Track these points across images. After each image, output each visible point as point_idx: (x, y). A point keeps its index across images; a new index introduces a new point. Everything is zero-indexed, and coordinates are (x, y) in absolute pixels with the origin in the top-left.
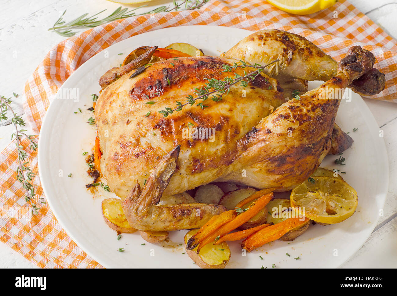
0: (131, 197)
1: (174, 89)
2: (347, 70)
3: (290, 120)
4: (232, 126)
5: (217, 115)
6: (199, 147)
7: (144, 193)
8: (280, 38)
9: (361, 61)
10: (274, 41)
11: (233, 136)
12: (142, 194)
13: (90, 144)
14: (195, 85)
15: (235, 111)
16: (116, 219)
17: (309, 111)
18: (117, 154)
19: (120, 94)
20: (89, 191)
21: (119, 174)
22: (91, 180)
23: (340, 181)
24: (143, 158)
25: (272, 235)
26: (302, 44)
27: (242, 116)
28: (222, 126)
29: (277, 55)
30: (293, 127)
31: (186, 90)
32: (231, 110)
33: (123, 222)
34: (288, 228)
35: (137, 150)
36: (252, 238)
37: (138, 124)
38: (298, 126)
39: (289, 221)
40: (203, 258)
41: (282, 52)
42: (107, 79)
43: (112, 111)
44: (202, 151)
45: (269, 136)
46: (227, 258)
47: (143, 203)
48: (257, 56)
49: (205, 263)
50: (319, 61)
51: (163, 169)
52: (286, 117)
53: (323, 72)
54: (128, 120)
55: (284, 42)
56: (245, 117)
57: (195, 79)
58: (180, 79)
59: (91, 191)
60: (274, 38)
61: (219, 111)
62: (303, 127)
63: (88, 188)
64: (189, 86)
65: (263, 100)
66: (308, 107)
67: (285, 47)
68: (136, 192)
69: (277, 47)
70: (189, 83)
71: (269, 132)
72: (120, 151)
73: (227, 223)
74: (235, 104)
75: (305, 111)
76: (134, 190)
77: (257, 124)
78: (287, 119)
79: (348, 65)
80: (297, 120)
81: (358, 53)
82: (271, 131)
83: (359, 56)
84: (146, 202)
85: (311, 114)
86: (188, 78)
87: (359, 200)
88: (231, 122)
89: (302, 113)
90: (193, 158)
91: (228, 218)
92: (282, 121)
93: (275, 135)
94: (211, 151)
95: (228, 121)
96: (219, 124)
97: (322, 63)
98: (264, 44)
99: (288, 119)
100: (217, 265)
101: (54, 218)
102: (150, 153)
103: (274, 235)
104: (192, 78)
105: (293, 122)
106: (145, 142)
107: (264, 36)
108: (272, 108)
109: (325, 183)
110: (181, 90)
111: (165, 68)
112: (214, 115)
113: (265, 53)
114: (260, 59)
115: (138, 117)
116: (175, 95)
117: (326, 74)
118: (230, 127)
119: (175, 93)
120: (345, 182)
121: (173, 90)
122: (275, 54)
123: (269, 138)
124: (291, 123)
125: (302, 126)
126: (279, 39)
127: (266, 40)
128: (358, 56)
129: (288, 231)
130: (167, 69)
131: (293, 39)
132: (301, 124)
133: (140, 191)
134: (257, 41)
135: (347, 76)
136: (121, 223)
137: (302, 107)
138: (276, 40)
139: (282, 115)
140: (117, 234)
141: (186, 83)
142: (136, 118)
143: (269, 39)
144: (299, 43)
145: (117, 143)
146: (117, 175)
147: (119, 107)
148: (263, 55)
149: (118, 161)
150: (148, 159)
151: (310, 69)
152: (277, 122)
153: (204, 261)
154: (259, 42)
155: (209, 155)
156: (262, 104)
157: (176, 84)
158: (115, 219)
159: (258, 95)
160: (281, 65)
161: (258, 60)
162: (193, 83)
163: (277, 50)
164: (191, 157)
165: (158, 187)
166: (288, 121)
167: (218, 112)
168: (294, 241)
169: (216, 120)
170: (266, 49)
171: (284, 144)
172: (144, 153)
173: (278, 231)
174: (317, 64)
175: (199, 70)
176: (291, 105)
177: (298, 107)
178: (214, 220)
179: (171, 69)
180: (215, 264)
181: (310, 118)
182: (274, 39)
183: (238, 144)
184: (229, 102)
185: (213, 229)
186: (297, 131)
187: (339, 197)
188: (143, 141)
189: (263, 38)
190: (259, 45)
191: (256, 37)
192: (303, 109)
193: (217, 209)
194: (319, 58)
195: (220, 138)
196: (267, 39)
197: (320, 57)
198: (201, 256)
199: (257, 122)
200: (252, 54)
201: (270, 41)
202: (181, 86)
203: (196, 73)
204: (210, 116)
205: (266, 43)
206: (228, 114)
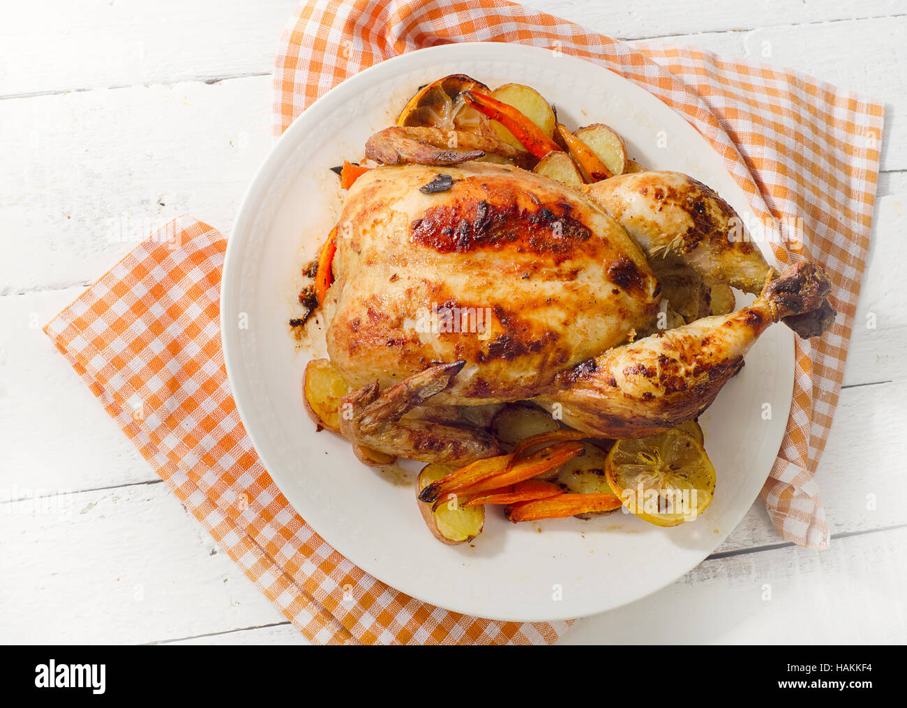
0: (358, 399)
1: (487, 249)
2: (777, 303)
3: (653, 381)
4: (559, 349)
5: (540, 325)
6: (494, 366)
7: (381, 402)
8: (691, 205)
9: (806, 295)
10: (678, 208)
11: (554, 364)
12: (378, 401)
13: (318, 239)
14: (523, 255)
15: (571, 327)
16: (322, 405)
17: (688, 373)
18: (358, 322)
19: (395, 214)
20: (293, 332)
21: (351, 354)
22: (300, 312)
23: (698, 446)
24: (398, 350)
25: (559, 509)
26: (723, 225)
27: (581, 337)
28: (543, 346)
29: (675, 234)
30: (654, 394)
31: (505, 258)
32: (565, 324)
33: (331, 413)
34: (588, 507)
35: (392, 334)
36: (525, 507)
37: (409, 292)
38: (663, 394)
39: (594, 499)
40: (439, 521)
41: (685, 232)
42: (381, 156)
43: (373, 238)
44: (497, 373)
45: (611, 388)
46: (475, 532)
47: (374, 415)
48: (642, 223)
49: (439, 531)
50: (739, 259)
51: (425, 384)
52: (649, 374)
53: (739, 279)
54: (395, 276)
55: (693, 215)
56: (585, 341)
57: (526, 245)
58: (502, 236)
59: (296, 335)
60: (681, 203)
61: (547, 320)
62: (669, 399)
63: (291, 327)
64: (513, 253)
65: (624, 318)
66: (690, 365)
67: (692, 225)
68: (369, 396)
69: (680, 220)
70: (514, 248)
71: (613, 383)
72: (365, 318)
73: (495, 476)
74: (576, 314)
75: (682, 372)
76: (367, 391)
77: (598, 355)
78: (648, 377)
79: (782, 293)
80: (664, 385)
81: (807, 277)
82: (618, 384)
83: (806, 285)
84: (380, 414)
85: (690, 381)
86: (515, 239)
87: (715, 494)
88: (559, 343)
89: (677, 375)
90: (478, 378)
91: (500, 468)
92: (640, 378)
93: (621, 392)
94: (512, 376)
95: (555, 340)
96: (539, 341)
97: (743, 264)
98: (661, 209)
99: (650, 379)
100: (456, 540)
101: (223, 368)
102: (411, 347)
103: (562, 510)
104: (523, 241)
105: (657, 385)
106: (411, 327)
107: (666, 193)
108: (633, 333)
109: (673, 441)
110: (497, 255)
111: (485, 201)
112: (536, 324)
113: (657, 224)
114: (645, 229)
115: (414, 277)
116: (484, 260)
117: (743, 282)
118: (555, 349)
119: (486, 257)
120: (705, 450)
121: (485, 251)
122: (672, 231)
123: (610, 392)
124: (652, 386)
125: (668, 396)
126: (687, 207)
127: (665, 203)
128: (804, 283)
129: (586, 512)
130: (487, 205)
131: (712, 213)
132: (668, 392)
133: (377, 395)
134: (651, 199)
135: (773, 314)
136: (328, 415)
137: (680, 364)
138: (683, 208)
139: (643, 368)
140: (316, 428)
141: (510, 246)
142: (409, 278)
143: (672, 202)
144: (718, 222)
145: (365, 304)
146: (348, 352)
147: (386, 239)
148: (652, 226)
149: (357, 334)
150: (405, 356)
151: (720, 269)
152: (632, 376)
153: (439, 527)
154: (653, 203)
155: (506, 380)
156: (619, 324)
157: (494, 242)
158: (320, 404)
159: (618, 307)
160: (676, 249)
161: (640, 229)
162: (522, 251)
163: (678, 227)
164: (477, 376)
165: (406, 402)
166: (650, 381)
167: (544, 320)
168: (588, 521)
169: (537, 333)
170: (660, 218)
171: (630, 408)
172: (403, 344)
173: (570, 507)
174: (734, 263)
175: (538, 229)
176: (664, 352)
177: (674, 361)
178: (478, 467)
179: (494, 207)
180: (454, 539)
181: (684, 387)
182: (679, 205)
183: (558, 376)
184: (568, 309)
185: (471, 481)
186: (657, 401)
187: (686, 477)
188: (407, 325)
189: (662, 197)
190: (652, 207)
191: (651, 190)
192: (680, 367)
193: (486, 450)
194: (741, 254)
195: (533, 361)
196: (669, 201)
197: (744, 253)
198: (437, 516)
199: (601, 352)
200: (634, 216)
201: (672, 207)
202: (500, 249)
203: (531, 235)
204: (528, 324)
205: (666, 208)
206: (559, 329)
